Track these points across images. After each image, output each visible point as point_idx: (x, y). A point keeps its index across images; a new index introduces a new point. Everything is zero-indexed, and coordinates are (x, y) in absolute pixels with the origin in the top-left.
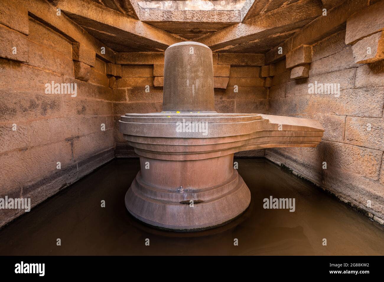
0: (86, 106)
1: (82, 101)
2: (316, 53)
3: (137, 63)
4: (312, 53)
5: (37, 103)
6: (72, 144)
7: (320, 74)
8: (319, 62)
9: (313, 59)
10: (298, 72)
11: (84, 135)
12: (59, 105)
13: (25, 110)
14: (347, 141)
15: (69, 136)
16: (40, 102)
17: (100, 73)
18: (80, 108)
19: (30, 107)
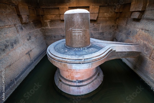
0: (30, 35)
1: (28, 34)
2: (150, 5)
3: (50, 7)
4: (147, 5)
5: (8, 44)
6: (29, 55)
7: (148, 19)
8: (150, 12)
9: (147, 9)
10: (136, 15)
11: (33, 49)
12: (18, 41)
13: (4, 50)
14: (151, 58)
15: (27, 52)
16: (9, 43)
17: (33, 15)
18: (28, 38)
19: (5, 48)
